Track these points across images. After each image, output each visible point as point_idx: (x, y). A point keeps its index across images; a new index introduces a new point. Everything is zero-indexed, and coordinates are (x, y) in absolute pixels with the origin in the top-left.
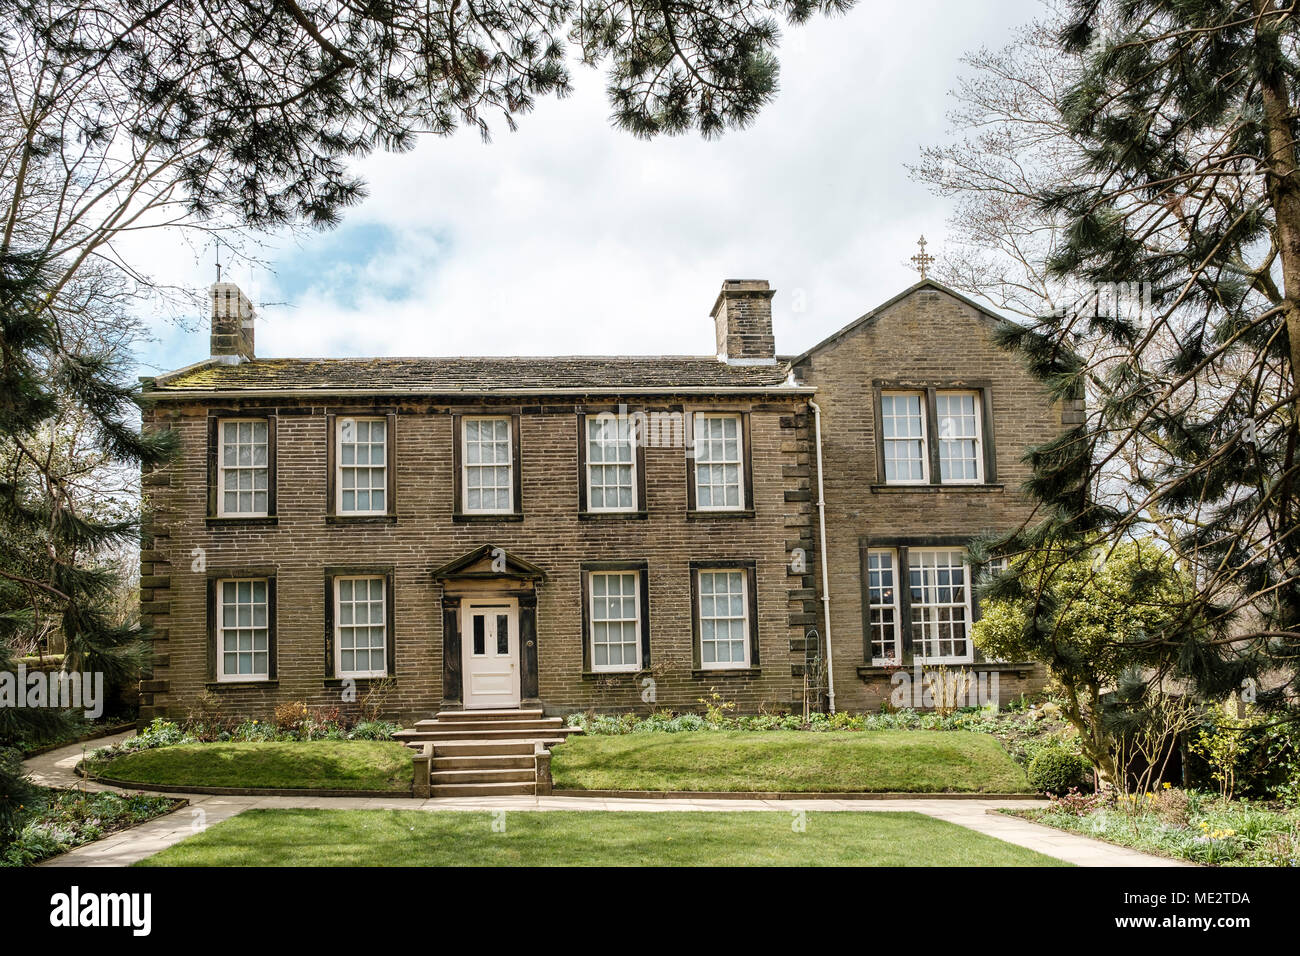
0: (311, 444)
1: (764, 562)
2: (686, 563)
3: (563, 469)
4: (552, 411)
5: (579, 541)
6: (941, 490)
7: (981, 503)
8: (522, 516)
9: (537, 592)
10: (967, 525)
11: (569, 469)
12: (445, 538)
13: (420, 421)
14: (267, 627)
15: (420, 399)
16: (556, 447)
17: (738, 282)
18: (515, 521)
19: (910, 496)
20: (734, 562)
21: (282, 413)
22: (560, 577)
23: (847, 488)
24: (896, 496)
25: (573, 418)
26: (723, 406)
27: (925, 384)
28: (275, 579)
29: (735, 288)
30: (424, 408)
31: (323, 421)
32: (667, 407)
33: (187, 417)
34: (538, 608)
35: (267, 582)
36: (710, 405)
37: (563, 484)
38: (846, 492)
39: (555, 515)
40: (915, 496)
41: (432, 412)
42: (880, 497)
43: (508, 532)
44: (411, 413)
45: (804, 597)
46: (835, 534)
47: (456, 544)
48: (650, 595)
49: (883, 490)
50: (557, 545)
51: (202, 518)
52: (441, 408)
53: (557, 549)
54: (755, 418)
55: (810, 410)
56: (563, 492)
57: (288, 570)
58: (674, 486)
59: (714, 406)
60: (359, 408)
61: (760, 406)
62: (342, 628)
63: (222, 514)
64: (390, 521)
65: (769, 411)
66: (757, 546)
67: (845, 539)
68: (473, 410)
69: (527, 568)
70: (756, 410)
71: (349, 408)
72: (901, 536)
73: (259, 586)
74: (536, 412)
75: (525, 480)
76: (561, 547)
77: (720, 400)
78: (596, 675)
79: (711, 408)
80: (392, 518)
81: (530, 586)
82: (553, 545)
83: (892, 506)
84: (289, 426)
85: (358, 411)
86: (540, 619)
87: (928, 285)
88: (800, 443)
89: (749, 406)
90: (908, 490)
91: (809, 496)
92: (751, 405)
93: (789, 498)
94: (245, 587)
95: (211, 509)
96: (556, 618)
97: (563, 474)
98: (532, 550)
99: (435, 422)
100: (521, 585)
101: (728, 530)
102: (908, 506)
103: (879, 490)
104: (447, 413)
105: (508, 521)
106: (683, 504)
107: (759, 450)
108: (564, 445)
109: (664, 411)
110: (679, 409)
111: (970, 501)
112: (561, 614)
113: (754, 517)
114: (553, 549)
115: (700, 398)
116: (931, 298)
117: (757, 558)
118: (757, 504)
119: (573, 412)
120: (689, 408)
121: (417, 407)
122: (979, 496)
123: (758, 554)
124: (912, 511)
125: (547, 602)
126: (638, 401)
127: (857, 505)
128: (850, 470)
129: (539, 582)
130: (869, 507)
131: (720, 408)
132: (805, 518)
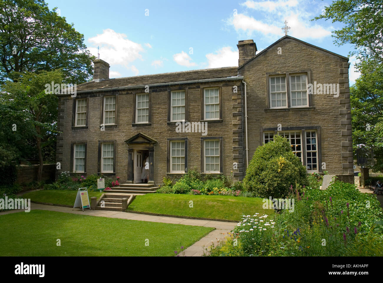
0: (97, 105)
1: (225, 137)
2: (200, 138)
3: (163, 108)
4: (160, 91)
5: (167, 131)
6: (291, 110)
7: (306, 114)
9: (154, 147)
10: (300, 122)
11: (165, 108)
12: (130, 131)
13: (124, 96)
15: (124, 90)
16: (161, 102)
17: (243, 41)
18: (149, 125)
19: (279, 112)
20: (215, 137)
21: (90, 97)
22: (161, 143)
23: (256, 111)
24: (274, 113)
25: (166, 92)
26: (213, 85)
27: (285, 72)
28: (87, 144)
29: (242, 43)
30: (125, 92)
31: (100, 98)
32: (195, 86)
33: (68, 99)
34: (154, 153)
35: (84, 145)
36: (209, 85)
37: (163, 113)
38: (255, 112)
39: (160, 123)
40: (281, 112)
41: (127, 94)
42: (268, 114)
43: (147, 129)
44: (122, 94)
45: (238, 149)
46: (252, 127)
47: (134, 132)
48: (188, 148)
49: (269, 111)
50: (161, 133)
51: (71, 127)
52: (130, 92)
53: (161, 134)
54: (223, 88)
55: (243, 84)
56: (163, 116)
57: (90, 141)
58: (197, 112)
59: (210, 85)
60: (109, 94)
61: (225, 84)
63: (76, 125)
64: (116, 126)
65: (228, 86)
66: (223, 132)
67: (255, 128)
68: (138, 92)
69: (151, 140)
70: (223, 86)
71: (106, 94)
72: (274, 127)
74: (156, 91)
75: (152, 112)
76: (162, 133)
77: (211, 83)
79: (209, 86)
80: (116, 125)
81: (152, 145)
82: (159, 133)
83: (272, 116)
84: (92, 100)
85: (108, 95)
86: (155, 156)
87: (287, 37)
88: (239, 96)
89: (221, 85)
90: (278, 111)
91: (242, 114)
92: (222, 84)
93: (235, 115)
95: (73, 124)
96: (159, 156)
97: (163, 110)
98: (153, 134)
99: (128, 96)
100: (150, 145)
101: (214, 126)
102: (278, 116)
103: (267, 111)
104: (131, 93)
105: (147, 126)
106: (199, 118)
107: (225, 99)
108: (164, 101)
109: (194, 88)
110: (199, 87)
111: (302, 114)
112: (161, 154)
113: (222, 122)
114: (159, 134)
115: (205, 83)
116: (288, 42)
117: (223, 136)
118: (223, 117)
119: (166, 90)
120: (202, 87)
121: (123, 93)
122: (305, 112)
123: (223, 134)
124: (280, 118)
125: (157, 151)
126: (186, 85)
127: (259, 116)
128: (258, 104)
129: (155, 144)
130: (264, 117)
131: (212, 86)
132: (239, 122)
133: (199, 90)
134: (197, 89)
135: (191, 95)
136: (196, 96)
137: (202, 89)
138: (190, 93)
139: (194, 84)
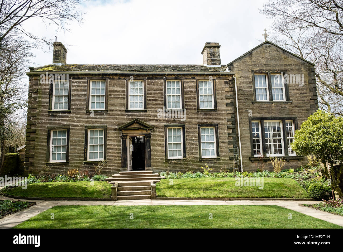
0: (82, 88)
1: (220, 125)
2: (197, 125)
3: (159, 96)
4: (156, 79)
6: (273, 103)
7: (285, 107)
8: (147, 110)
9: (151, 134)
10: (281, 114)
11: (161, 96)
12: (123, 117)
13: (116, 81)
14: (66, 145)
15: (116, 75)
16: (157, 89)
18: (144, 112)
19: (264, 105)
20: (211, 124)
21: (73, 79)
22: (158, 129)
23: (245, 102)
24: (260, 105)
25: (162, 81)
27: (267, 71)
28: (69, 130)
29: (209, 45)
30: (117, 77)
31: (86, 81)
32: (191, 77)
34: (151, 139)
35: (67, 131)
37: (159, 101)
38: (244, 103)
40: (265, 105)
41: (119, 79)
42: (255, 105)
43: (142, 115)
44: (113, 79)
45: (232, 135)
46: (242, 116)
47: (126, 119)
48: (186, 135)
49: (255, 103)
51: (47, 110)
52: (122, 78)
53: (157, 121)
54: (217, 81)
55: (233, 79)
56: (159, 103)
57: (73, 127)
58: (193, 101)
59: (205, 77)
61: (218, 78)
62: (90, 145)
63: (53, 109)
64: (106, 112)
65: (221, 79)
66: (218, 120)
67: (244, 118)
69: (148, 126)
70: (217, 79)
71: (94, 77)
72: (261, 117)
73: (64, 132)
74: (151, 79)
75: (148, 99)
76: (159, 120)
77: (206, 76)
78: (169, 160)
79: (204, 78)
80: (107, 111)
81: (149, 132)
82: (156, 119)
83: (258, 108)
84: (75, 83)
85: (97, 78)
86: (152, 142)
87: (267, 42)
88: (231, 89)
90: (263, 103)
91: (234, 104)
92: (216, 77)
93: (227, 105)
94: (60, 132)
95: (50, 108)
96: (157, 142)
97: (159, 98)
98: (150, 121)
99: (121, 82)
100: (146, 132)
101: (209, 115)
102: (263, 108)
103: (254, 103)
104: (124, 79)
105: (142, 112)
106: (195, 107)
107: (218, 91)
108: (159, 89)
109: (190, 79)
110: (194, 78)
111: (282, 106)
112: (158, 141)
113: (217, 111)
114: (156, 121)
115: (201, 75)
116: (268, 46)
117: (218, 123)
118: (218, 107)
119: (162, 79)
120: (197, 78)
121: (115, 77)
122: (284, 105)
123: (218, 122)
124: (264, 109)
125: (154, 137)
126: (182, 76)
127: (248, 107)
128: (246, 97)
129: (152, 131)
130: (251, 108)
131: (206, 78)
132: (232, 111)
133: (194, 81)
134: (192, 80)
135: (187, 85)
136: (192, 86)
137: (197, 81)
138: (186, 83)
139: (190, 75)
